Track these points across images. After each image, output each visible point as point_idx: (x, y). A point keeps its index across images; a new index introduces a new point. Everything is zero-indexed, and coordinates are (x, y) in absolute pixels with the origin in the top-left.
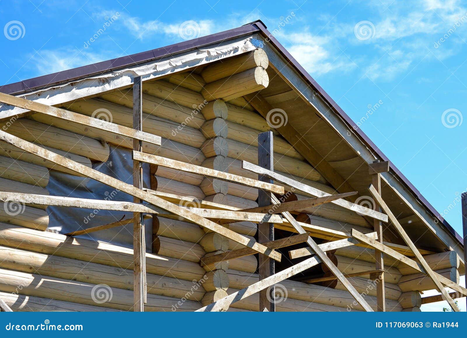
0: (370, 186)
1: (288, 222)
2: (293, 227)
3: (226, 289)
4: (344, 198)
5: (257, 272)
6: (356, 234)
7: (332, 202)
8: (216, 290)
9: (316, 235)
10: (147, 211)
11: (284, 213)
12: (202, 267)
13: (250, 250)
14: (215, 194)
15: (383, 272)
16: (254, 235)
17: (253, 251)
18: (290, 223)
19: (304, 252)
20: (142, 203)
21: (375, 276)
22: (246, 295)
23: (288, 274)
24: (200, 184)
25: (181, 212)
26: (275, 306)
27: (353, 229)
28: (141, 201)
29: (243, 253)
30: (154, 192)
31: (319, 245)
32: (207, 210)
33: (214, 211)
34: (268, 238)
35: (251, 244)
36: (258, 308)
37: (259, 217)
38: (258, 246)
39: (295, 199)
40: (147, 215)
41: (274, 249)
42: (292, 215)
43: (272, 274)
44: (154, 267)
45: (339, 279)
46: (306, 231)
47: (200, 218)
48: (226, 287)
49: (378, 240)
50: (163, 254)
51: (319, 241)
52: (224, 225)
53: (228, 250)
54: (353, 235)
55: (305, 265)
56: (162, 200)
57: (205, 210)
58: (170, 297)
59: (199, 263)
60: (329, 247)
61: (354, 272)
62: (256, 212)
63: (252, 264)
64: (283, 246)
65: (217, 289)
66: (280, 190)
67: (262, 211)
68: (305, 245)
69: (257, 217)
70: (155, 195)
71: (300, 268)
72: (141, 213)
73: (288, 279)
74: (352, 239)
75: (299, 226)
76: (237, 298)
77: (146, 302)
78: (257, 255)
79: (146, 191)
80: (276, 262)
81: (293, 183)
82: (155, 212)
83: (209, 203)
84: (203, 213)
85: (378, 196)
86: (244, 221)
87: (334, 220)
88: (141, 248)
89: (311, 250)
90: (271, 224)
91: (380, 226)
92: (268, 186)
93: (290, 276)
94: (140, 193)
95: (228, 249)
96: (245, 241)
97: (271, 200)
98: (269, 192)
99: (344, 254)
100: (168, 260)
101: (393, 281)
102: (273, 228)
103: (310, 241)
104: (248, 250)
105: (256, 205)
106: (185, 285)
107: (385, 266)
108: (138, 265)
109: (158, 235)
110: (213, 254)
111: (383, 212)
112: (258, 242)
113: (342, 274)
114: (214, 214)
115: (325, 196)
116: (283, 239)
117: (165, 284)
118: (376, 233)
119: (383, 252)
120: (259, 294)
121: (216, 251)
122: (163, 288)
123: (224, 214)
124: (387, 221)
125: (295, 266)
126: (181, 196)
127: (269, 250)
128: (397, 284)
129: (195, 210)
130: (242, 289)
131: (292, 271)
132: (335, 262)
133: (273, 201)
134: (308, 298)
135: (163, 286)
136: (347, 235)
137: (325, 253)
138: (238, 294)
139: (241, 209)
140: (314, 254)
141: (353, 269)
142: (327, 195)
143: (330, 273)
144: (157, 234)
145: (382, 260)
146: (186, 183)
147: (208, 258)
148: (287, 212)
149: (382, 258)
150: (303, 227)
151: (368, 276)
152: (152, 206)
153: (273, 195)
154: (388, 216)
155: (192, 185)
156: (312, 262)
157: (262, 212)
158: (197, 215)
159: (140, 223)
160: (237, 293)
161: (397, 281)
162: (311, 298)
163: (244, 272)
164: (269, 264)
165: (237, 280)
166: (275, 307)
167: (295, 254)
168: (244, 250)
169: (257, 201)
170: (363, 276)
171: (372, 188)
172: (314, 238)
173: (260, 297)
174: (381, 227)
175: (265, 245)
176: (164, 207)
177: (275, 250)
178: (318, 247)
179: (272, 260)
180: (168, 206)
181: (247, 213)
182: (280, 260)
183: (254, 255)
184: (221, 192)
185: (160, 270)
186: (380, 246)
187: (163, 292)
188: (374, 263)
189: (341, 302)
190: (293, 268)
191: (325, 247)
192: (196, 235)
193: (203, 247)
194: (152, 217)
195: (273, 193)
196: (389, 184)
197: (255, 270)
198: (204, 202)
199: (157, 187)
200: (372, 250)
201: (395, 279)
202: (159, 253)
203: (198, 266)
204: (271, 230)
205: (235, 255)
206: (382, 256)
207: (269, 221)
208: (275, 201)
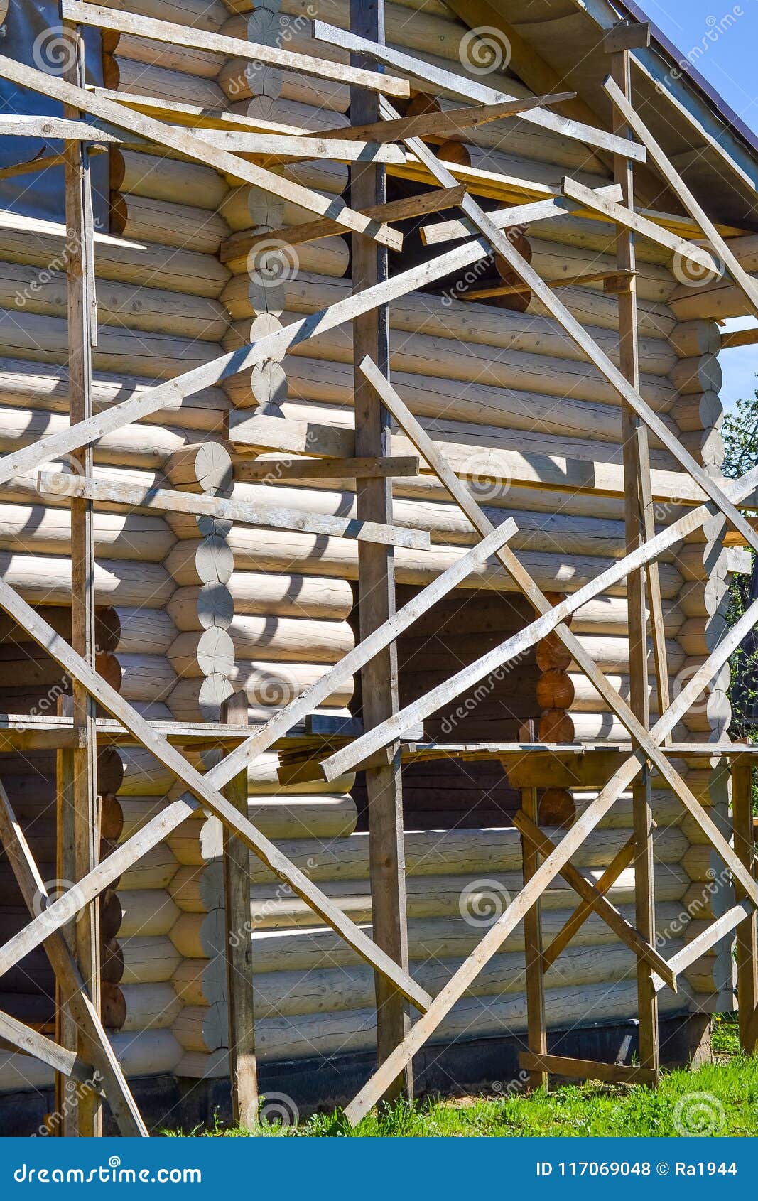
0: (605, 79)
1: (419, 161)
2: (429, 174)
3: (278, 314)
4: (548, 107)
5: (348, 275)
6: (573, 188)
7: (518, 114)
8: (256, 316)
9: (484, 190)
10: (96, 138)
11: (408, 141)
12: (224, 264)
13: (332, 225)
14: (253, 98)
15: (634, 276)
16: (341, 190)
17: (339, 227)
18: (422, 163)
19: (454, 229)
20: (85, 119)
21: (616, 285)
22: (322, 327)
23: (417, 280)
24: (218, 75)
25: (174, 138)
26: (388, 352)
27: (567, 178)
28: (83, 116)
29: (315, 231)
30: (112, 94)
31: (488, 214)
32: (234, 134)
33: (248, 135)
34: (371, 197)
35: (334, 209)
36: (350, 356)
37: (350, 150)
38: (350, 214)
39: (435, 108)
40: (96, 146)
41: (386, 224)
42: (428, 145)
43: (381, 279)
44: (113, 266)
45: (534, 292)
46: (458, 181)
47: (216, 151)
48: (279, 309)
49: (624, 203)
50: (135, 235)
51: (488, 205)
52: (272, 168)
53: (283, 224)
54: (567, 190)
55: (456, 259)
56: (130, 113)
57: (228, 135)
58: (152, 332)
59: (217, 255)
60: (511, 217)
61: (569, 274)
62: (346, 139)
63: (338, 259)
64: (407, 216)
65: (257, 312)
66: (400, 88)
67: (359, 136)
68: (456, 213)
69: (348, 149)
70: (114, 100)
71: (445, 265)
72: (82, 142)
73: (418, 290)
74: (564, 200)
75: (443, 171)
76: (303, 334)
77: (95, 343)
78: (348, 236)
79: (93, 91)
80: (392, 252)
81: (430, 72)
82: (113, 139)
83: (237, 119)
84: (223, 142)
85: (623, 101)
86: (318, 158)
87: (525, 157)
88: (82, 223)
89: (470, 224)
90: (380, 166)
91: (629, 170)
92: (372, 79)
93: (422, 283)
94: (80, 96)
95: (281, 222)
96: (319, 204)
97: (380, 110)
98: (374, 93)
99: (547, 235)
100: (145, 248)
101: (656, 295)
102: (385, 174)
103: (468, 205)
104: (327, 223)
105: (347, 123)
106: (185, 306)
107: (637, 260)
108: (76, 260)
109: (122, 193)
110: (248, 234)
111: (635, 138)
112: (349, 206)
113: (540, 280)
114: (250, 143)
115: (502, 101)
116: (406, 200)
117: (140, 304)
118: (618, 187)
119: (633, 231)
120: (352, 325)
121: (254, 228)
122: (136, 312)
123: (271, 142)
124: (644, 160)
125: (435, 262)
126: (172, 102)
127: (374, 226)
128: (665, 304)
129: (205, 134)
130: (314, 316)
131: (427, 273)
132: (526, 253)
133: (383, 113)
134: (465, 333)
135: (135, 309)
136: (552, 190)
137: (503, 232)
138: (305, 325)
139: (312, 132)
140: (478, 235)
141: (565, 269)
142: (507, 99)
143: (515, 278)
144: (120, 190)
145: (632, 248)
146: (185, 73)
147: (236, 242)
148: (417, 139)
149: (631, 244)
150: (453, 173)
151: (600, 284)
152: (107, 125)
153: (383, 100)
154: (647, 149)
155: (198, 76)
156: (472, 253)
157: (358, 138)
158: (210, 147)
159: (79, 165)
160: (304, 320)
161: (666, 295)
162: (471, 333)
163: (320, 274)
164: (374, 256)
165: (304, 293)
166: (388, 354)
167: (433, 234)
168: (318, 224)
169: (347, 114)
170: (588, 284)
171: (611, 86)
172: (477, 199)
173: (356, 331)
174: (630, 174)
175: (366, 214)
176: (134, 128)
177: (389, 225)
178: (486, 219)
179: (381, 246)
180: (144, 126)
181: (325, 140)
182: (399, 248)
183: (342, 235)
184: (265, 94)
185: (130, 272)
186: (627, 217)
187: (134, 320)
188: (615, 256)
189: (538, 343)
190: (429, 266)
191: (503, 217)
192: (208, 191)
193: (224, 220)
194: (107, 150)
195: (382, 94)
196: (649, 75)
197: (343, 270)
198: (226, 117)
199: (118, 83)
200: (609, 225)
201: (662, 291)
202: (125, 232)
203: (213, 261)
204: (379, 180)
205: (298, 236)
206: (631, 239)
207: (375, 159)
208: (389, 113)
